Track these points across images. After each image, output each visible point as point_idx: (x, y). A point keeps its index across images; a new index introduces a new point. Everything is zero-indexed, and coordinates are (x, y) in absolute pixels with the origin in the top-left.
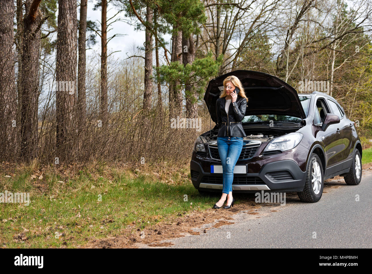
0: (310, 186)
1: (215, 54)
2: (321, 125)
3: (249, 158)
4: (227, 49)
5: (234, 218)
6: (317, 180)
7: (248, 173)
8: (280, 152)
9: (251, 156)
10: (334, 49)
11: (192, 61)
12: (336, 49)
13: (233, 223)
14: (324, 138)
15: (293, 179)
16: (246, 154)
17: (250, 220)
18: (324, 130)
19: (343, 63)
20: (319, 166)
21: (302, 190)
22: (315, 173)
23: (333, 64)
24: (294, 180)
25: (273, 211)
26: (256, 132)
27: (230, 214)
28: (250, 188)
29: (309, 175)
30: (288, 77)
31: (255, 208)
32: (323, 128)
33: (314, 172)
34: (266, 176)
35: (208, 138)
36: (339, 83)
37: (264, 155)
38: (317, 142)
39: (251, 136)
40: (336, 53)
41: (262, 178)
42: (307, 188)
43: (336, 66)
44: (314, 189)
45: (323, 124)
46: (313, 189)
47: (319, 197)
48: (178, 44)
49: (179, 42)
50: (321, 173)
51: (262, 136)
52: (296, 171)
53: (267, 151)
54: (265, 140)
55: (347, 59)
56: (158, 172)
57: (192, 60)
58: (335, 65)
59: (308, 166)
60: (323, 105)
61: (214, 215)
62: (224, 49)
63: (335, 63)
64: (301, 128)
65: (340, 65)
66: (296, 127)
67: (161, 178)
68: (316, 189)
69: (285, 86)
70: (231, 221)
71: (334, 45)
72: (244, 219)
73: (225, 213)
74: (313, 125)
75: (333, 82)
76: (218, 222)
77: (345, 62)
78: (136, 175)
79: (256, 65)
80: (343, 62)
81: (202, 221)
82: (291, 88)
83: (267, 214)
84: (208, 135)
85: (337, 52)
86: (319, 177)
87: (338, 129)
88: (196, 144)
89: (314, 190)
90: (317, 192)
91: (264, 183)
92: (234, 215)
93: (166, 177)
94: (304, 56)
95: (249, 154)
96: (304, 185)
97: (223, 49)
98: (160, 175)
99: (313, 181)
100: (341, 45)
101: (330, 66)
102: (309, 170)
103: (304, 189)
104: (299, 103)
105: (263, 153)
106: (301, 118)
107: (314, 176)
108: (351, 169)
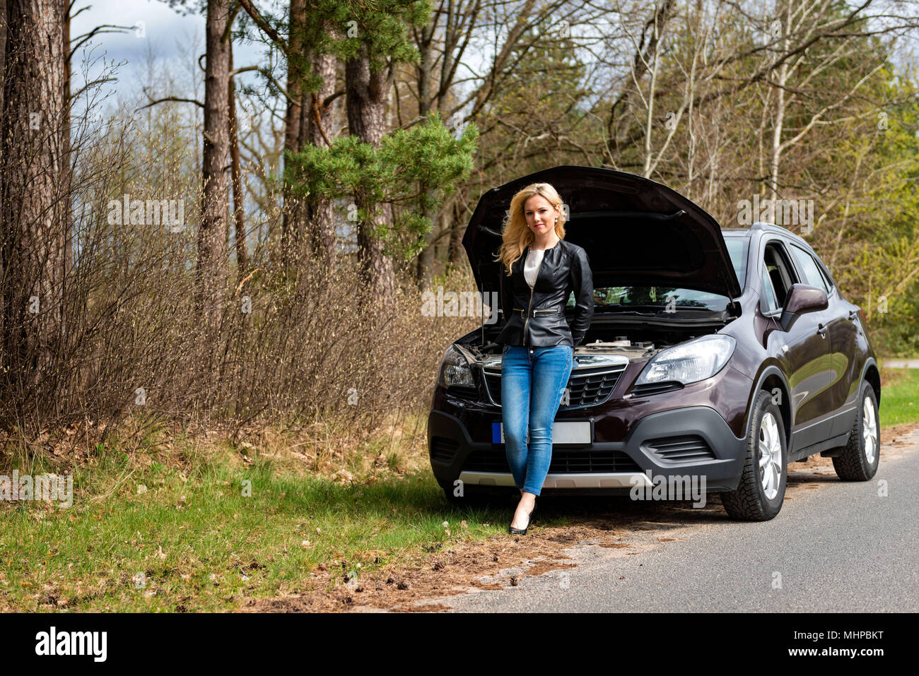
0: (756, 476)
1: (417, 93)
2: (779, 316)
3: (598, 403)
4: (455, 79)
5: (571, 556)
6: (771, 460)
7: (595, 441)
8: (678, 385)
9: (601, 398)
10: (782, 83)
11: (375, 122)
12: (786, 83)
13: (575, 566)
14: (786, 348)
15: (714, 456)
16: (588, 393)
17: (614, 559)
18: (787, 329)
19: (809, 127)
20: (775, 425)
21: (734, 487)
22: (765, 443)
23: (778, 130)
24: (715, 458)
25: (664, 540)
26: (610, 334)
27: (556, 547)
28: (602, 481)
29: (752, 446)
30: (651, 170)
31: (614, 534)
32: (784, 323)
33: (763, 439)
34: (642, 450)
35: (476, 349)
36: (795, 188)
37: (637, 393)
38: (770, 361)
39: (597, 343)
40: (786, 98)
41: (633, 456)
42: (747, 482)
43: (786, 136)
44: (764, 484)
45: (783, 313)
46: (761, 485)
47: (776, 506)
48: (321, 68)
49: (327, 63)
50: (782, 444)
51: (627, 343)
52: (720, 435)
53: (644, 382)
54: (638, 355)
55: (818, 116)
56: (303, 449)
57: (378, 120)
58: (782, 132)
59: (751, 424)
60: (779, 262)
61: (515, 550)
62: (446, 77)
63: (784, 127)
64: (728, 322)
65: (801, 132)
66: (717, 319)
67: (315, 468)
68: (770, 483)
69: (690, 210)
70: (567, 562)
71: (780, 74)
72: (597, 556)
73: (543, 545)
74: (760, 314)
75: (778, 185)
76: (534, 565)
77: (813, 122)
78: (246, 458)
79: (546, 130)
80: (806, 123)
81: (492, 563)
82: (696, 211)
83: (652, 547)
84: (477, 342)
85: (789, 92)
86: (777, 452)
87: (821, 326)
88: (445, 365)
89: (764, 486)
90: (771, 494)
91: (638, 469)
92: (566, 550)
93: (329, 463)
94: (696, 105)
95: (597, 391)
96: (740, 474)
97: (443, 77)
98: (309, 458)
99: (762, 463)
100: (801, 72)
101: (769, 136)
102: (753, 434)
103: (741, 484)
104: (723, 257)
105: (635, 390)
106: (728, 296)
107: (764, 452)
108: (852, 435)
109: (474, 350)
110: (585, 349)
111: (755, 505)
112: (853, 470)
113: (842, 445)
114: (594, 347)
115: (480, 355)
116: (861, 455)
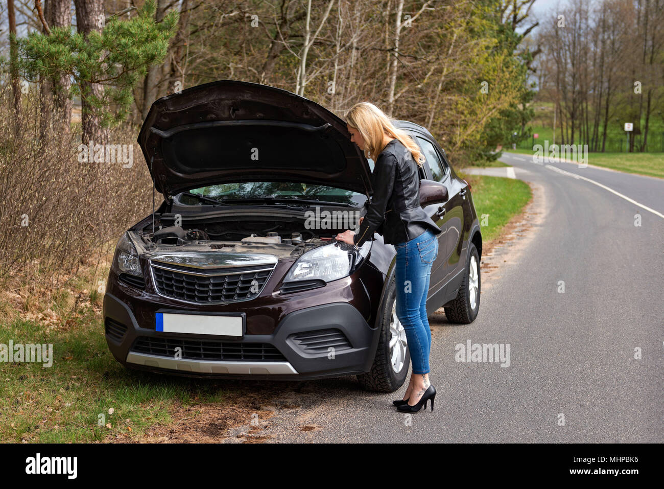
0: (386, 356)
3: (249, 298)
6: (399, 340)
7: (246, 334)
8: (321, 283)
9: (252, 294)
11: (96, 10)
15: (350, 346)
16: (241, 289)
19: (420, 12)
21: (368, 370)
22: (394, 326)
23: (400, 14)
24: (353, 347)
28: (251, 369)
29: (384, 333)
30: (310, 45)
33: (392, 323)
34: (288, 342)
35: (147, 237)
37: (285, 290)
39: (252, 238)
41: (279, 347)
42: (378, 363)
44: (393, 361)
46: (391, 364)
47: (402, 377)
51: (277, 239)
52: (356, 326)
53: (292, 280)
54: (287, 254)
55: (427, 4)
57: (99, 8)
58: (402, 15)
63: (403, 10)
65: (415, 14)
67: (25, 308)
68: (397, 359)
69: (335, 124)
75: (399, 54)
77: (423, 8)
80: (419, 8)
84: (148, 229)
87: (440, 210)
89: (393, 363)
90: (398, 368)
93: (37, 304)
95: (249, 287)
96: (373, 358)
98: (23, 297)
99: (391, 344)
101: (393, 17)
103: (373, 365)
104: (363, 163)
105: (283, 287)
106: (365, 194)
107: (393, 333)
108: (460, 290)
109: (145, 238)
110: (240, 244)
111: (385, 382)
112: (460, 316)
113: (453, 299)
114: (249, 243)
115: (150, 243)
116: (466, 305)
